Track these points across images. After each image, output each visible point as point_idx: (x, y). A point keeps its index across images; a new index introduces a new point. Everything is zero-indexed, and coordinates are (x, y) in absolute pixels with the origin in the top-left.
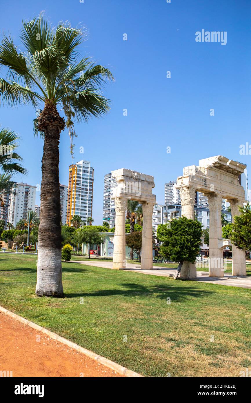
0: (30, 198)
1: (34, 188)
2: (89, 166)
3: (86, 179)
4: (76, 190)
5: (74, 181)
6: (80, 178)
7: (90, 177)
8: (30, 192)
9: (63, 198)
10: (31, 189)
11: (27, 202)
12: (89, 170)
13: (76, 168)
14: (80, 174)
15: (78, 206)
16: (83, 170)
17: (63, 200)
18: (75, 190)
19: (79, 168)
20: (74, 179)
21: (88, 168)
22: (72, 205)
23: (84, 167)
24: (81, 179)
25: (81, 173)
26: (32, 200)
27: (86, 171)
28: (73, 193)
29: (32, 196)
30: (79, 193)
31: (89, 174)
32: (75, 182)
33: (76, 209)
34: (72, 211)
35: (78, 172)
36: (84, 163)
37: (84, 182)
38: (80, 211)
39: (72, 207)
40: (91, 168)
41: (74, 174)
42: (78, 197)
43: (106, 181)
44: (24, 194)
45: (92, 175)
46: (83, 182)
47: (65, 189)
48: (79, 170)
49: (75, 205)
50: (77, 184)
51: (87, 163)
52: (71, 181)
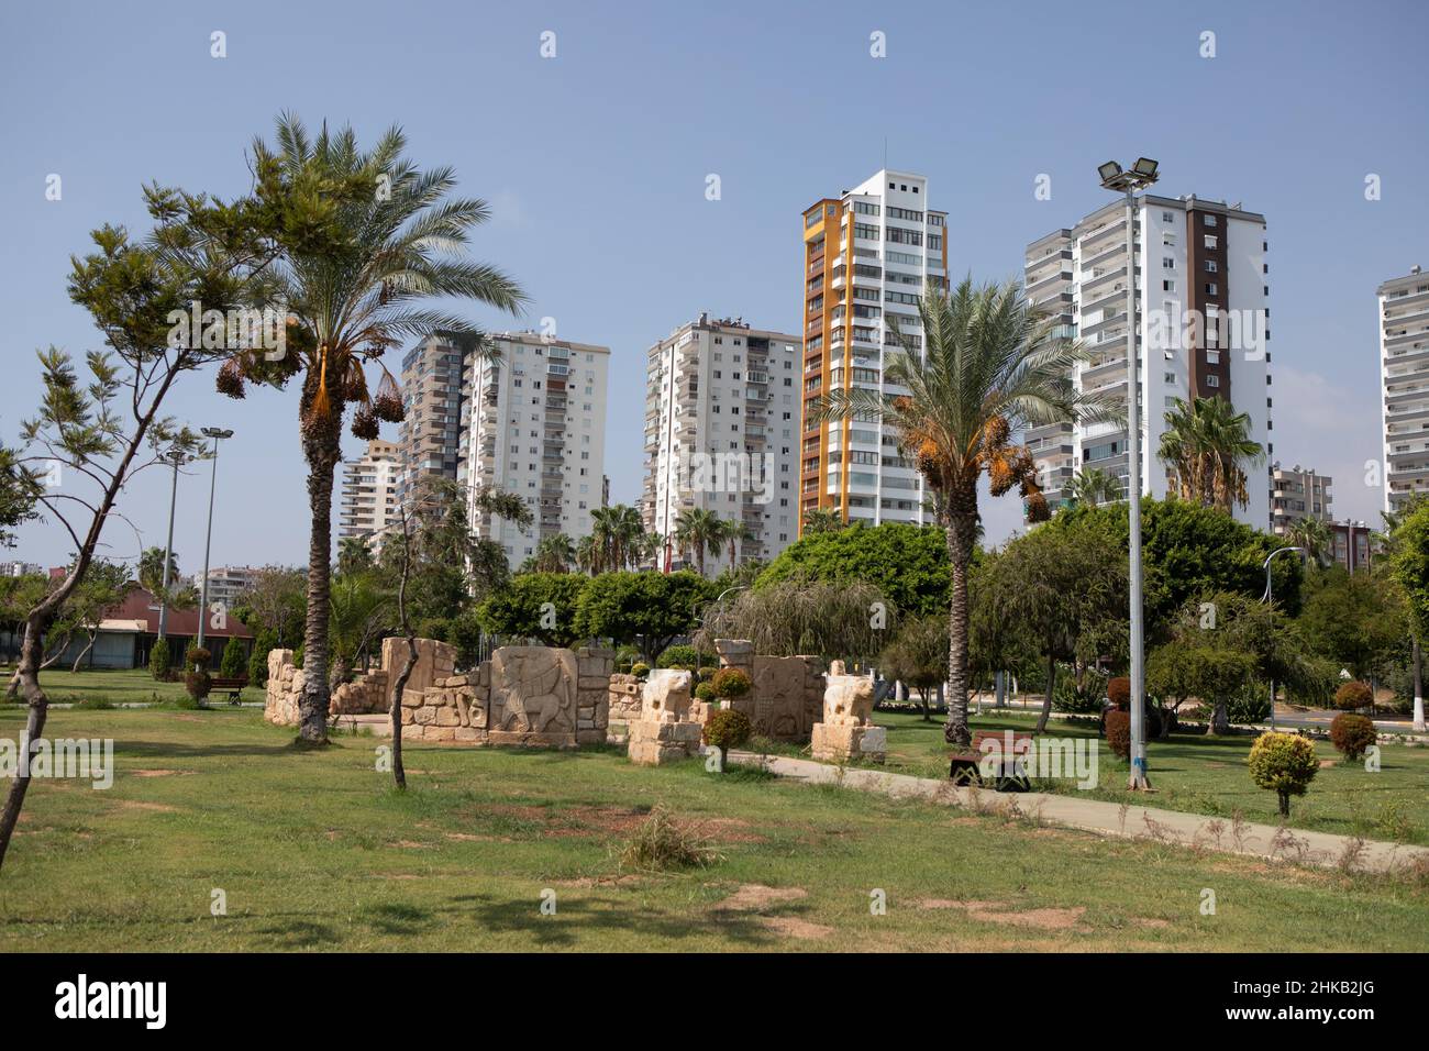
0: (574, 410)
1: (596, 356)
2: (922, 203)
3: (907, 279)
4: (852, 343)
5: (840, 293)
6: (873, 272)
7: (929, 265)
8: (578, 379)
9: (765, 404)
10: (578, 363)
11: (559, 434)
12: (923, 227)
13: (845, 220)
14: (873, 253)
15: (871, 437)
16: (888, 229)
17: (765, 415)
18: (845, 344)
19: (862, 219)
20: (837, 283)
21: (917, 215)
22: (833, 437)
23: (891, 211)
24: (881, 283)
25: (880, 245)
26: (587, 423)
27: (908, 232)
28: (835, 364)
29: (587, 399)
30: (870, 364)
31: (923, 251)
32: (844, 302)
33: (855, 460)
34: (832, 468)
35: (860, 243)
36: (892, 186)
37: (898, 297)
38: (878, 470)
39: (832, 448)
40: (936, 217)
41: (836, 254)
42: (863, 385)
43: (1033, 280)
44: (543, 394)
45: (941, 258)
46: (891, 300)
47: (775, 352)
48: (868, 231)
49: (849, 435)
50: (860, 311)
51: (910, 189)
52: (819, 297)
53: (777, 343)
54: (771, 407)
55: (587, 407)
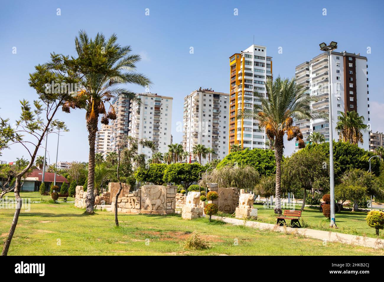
0: (162, 116)
1: (169, 100)
2: (265, 54)
3: (260, 77)
4: (244, 96)
5: (241, 81)
6: (250, 75)
7: (267, 73)
8: (163, 106)
9: (219, 114)
10: (163, 102)
11: (158, 123)
12: (265, 61)
13: (242, 60)
14: (250, 69)
15: (249, 123)
16: (255, 62)
17: (219, 117)
18: (242, 96)
19: (247, 59)
20: (240, 78)
21: (263, 58)
22: (239, 124)
23: (256, 57)
24: (253, 78)
25: (252, 67)
26: (166, 119)
27: (260, 63)
28: (239, 102)
29: (166, 112)
30: (250, 102)
31: (265, 68)
32: (242, 84)
33: (245, 130)
34: (238, 132)
35: (246, 66)
36: (256, 49)
38: (252, 133)
39: (239, 126)
40: (269, 59)
41: (240, 70)
42: (248, 108)
44: (153, 111)
45: (270, 70)
46: (256, 83)
47: (221, 98)
48: (249, 63)
49: (243, 123)
50: (246, 86)
51: (261, 50)
52: (234, 82)
53: (222, 96)
54: (220, 114)
55: (166, 115)
